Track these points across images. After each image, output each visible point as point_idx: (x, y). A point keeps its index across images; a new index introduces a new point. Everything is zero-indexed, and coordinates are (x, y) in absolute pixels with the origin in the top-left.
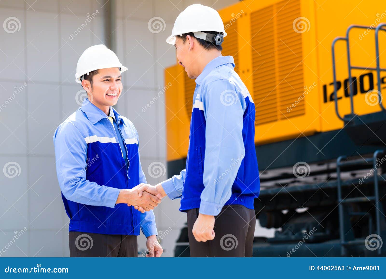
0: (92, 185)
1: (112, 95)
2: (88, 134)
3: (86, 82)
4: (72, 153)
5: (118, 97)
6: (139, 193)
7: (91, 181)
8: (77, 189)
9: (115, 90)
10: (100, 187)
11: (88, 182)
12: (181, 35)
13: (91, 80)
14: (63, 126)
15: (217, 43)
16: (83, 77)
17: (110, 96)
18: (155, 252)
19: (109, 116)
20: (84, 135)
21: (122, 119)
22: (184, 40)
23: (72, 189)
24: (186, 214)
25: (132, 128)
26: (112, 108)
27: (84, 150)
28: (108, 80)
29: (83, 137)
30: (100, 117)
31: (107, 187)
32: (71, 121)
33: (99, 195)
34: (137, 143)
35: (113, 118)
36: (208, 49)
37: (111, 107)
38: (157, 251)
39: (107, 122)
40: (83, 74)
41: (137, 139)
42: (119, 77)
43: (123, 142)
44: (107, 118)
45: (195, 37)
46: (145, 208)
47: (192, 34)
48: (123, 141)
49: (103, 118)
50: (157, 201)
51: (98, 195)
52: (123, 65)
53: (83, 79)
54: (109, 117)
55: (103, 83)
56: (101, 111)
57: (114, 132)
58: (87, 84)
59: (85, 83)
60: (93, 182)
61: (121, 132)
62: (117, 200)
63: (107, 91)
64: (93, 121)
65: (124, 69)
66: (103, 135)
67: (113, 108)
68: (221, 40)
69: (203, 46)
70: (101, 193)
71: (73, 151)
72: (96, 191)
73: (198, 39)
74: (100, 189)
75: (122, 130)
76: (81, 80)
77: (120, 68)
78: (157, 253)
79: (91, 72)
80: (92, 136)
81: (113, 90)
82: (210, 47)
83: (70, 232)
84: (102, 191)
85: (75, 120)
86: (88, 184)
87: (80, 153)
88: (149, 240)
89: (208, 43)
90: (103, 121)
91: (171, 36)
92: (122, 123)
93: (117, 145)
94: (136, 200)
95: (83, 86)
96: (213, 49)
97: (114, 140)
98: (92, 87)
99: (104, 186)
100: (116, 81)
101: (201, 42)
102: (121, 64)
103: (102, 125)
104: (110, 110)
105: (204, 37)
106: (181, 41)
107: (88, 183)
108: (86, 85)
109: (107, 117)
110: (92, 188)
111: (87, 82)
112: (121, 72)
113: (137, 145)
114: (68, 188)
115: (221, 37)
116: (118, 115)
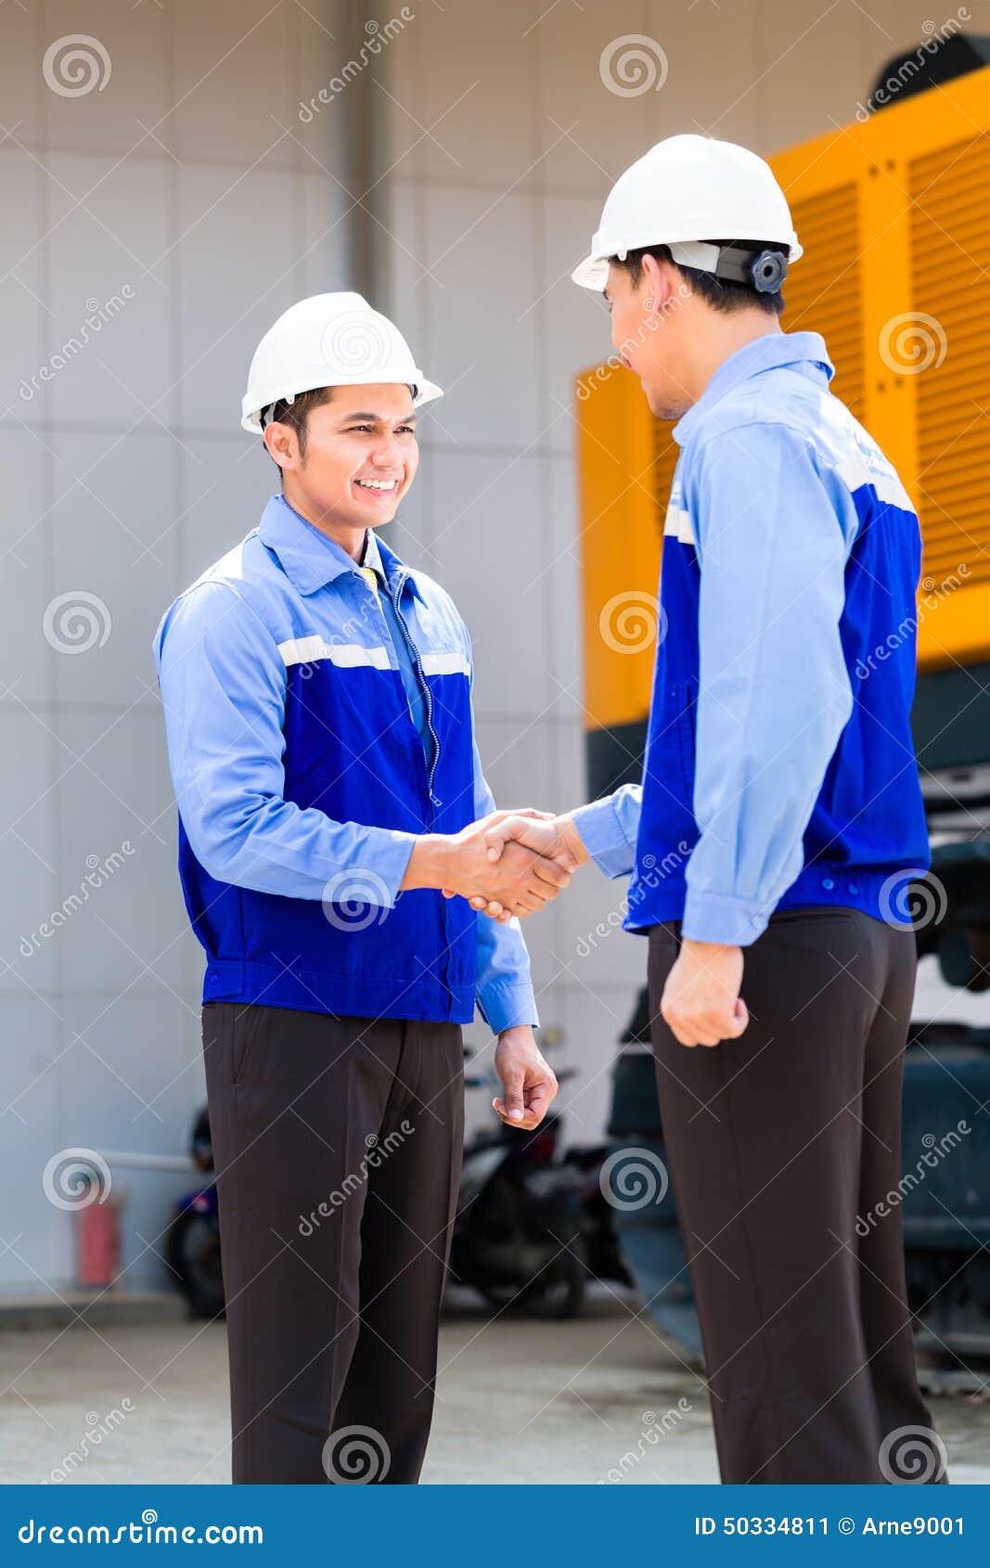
0: (308, 822)
1: (376, 484)
2: (289, 630)
3: (280, 432)
4: (233, 700)
5: (402, 496)
6: (489, 848)
7: (302, 808)
8: (251, 836)
9: (387, 469)
10: (338, 827)
11: (294, 810)
12: (623, 257)
13: (300, 426)
14: (193, 599)
15: (759, 283)
16: (272, 410)
17: (369, 488)
18: (529, 1092)
19: (361, 564)
20: (278, 632)
21: (410, 579)
22: (633, 276)
23: (233, 838)
24: (644, 941)
25: (448, 612)
26: (372, 537)
27: (276, 687)
28: (366, 429)
29: (274, 642)
30: (331, 568)
31: (364, 827)
32: (227, 579)
33: (336, 857)
34: (467, 673)
35: (377, 574)
36: (724, 310)
37: (370, 530)
38: (536, 1089)
39: (356, 587)
40: (272, 399)
41: (464, 657)
42: (408, 420)
43: (415, 667)
44: (356, 574)
45: (673, 263)
46: (512, 905)
47: (662, 253)
48: (414, 660)
49: (344, 574)
50: (557, 879)
51: (330, 859)
52: (427, 376)
53: (269, 417)
54: (361, 569)
55: (345, 437)
56: (335, 546)
57: (384, 628)
58: (283, 439)
59: (276, 436)
60: (310, 810)
61: (404, 623)
62: (405, 877)
63: (360, 472)
64: (305, 583)
65: (430, 391)
66: (342, 640)
67: (378, 537)
68: (774, 271)
69: (704, 294)
70: (341, 851)
71: (235, 693)
72: (325, 844)
73: (684, 270)
74: (339, 835)
75: (408, 619)
76: (263, 423)
77: (415, 386)
78: (535, 1095)
79: (304, 393)
80: (305, 636)
81: (380, 468)
82: (732, 303)
83: (208, 1004)
84: (347, 844)
85: (240, 577)
86: (293, 817)
87: (263, 700)
88: (507, 1046)
89: (726, 283)
90: (344, 586)
91: (589, 258)
92: (409, 592)
93: (394, 676)
94: (475, 874)
95: (270, 444)
96: (745, 307)
97: (381, 659)
98: (302, 452)
99: (352, 825)
100: (395, 432)
101: (699, 280)
102: (420, 373)
103: (338, 600)
104: (366, 543)
105: (708, 262)
106: (625, 277)
107: (292, 813)
108: (282, 445)
109: (357, 569)
110: (307, 831)
111: (287, 431)
112: (418, 403)
113: (467, 677)
114: (217, 836)
115: (776, 262)
116: (395, 565)
